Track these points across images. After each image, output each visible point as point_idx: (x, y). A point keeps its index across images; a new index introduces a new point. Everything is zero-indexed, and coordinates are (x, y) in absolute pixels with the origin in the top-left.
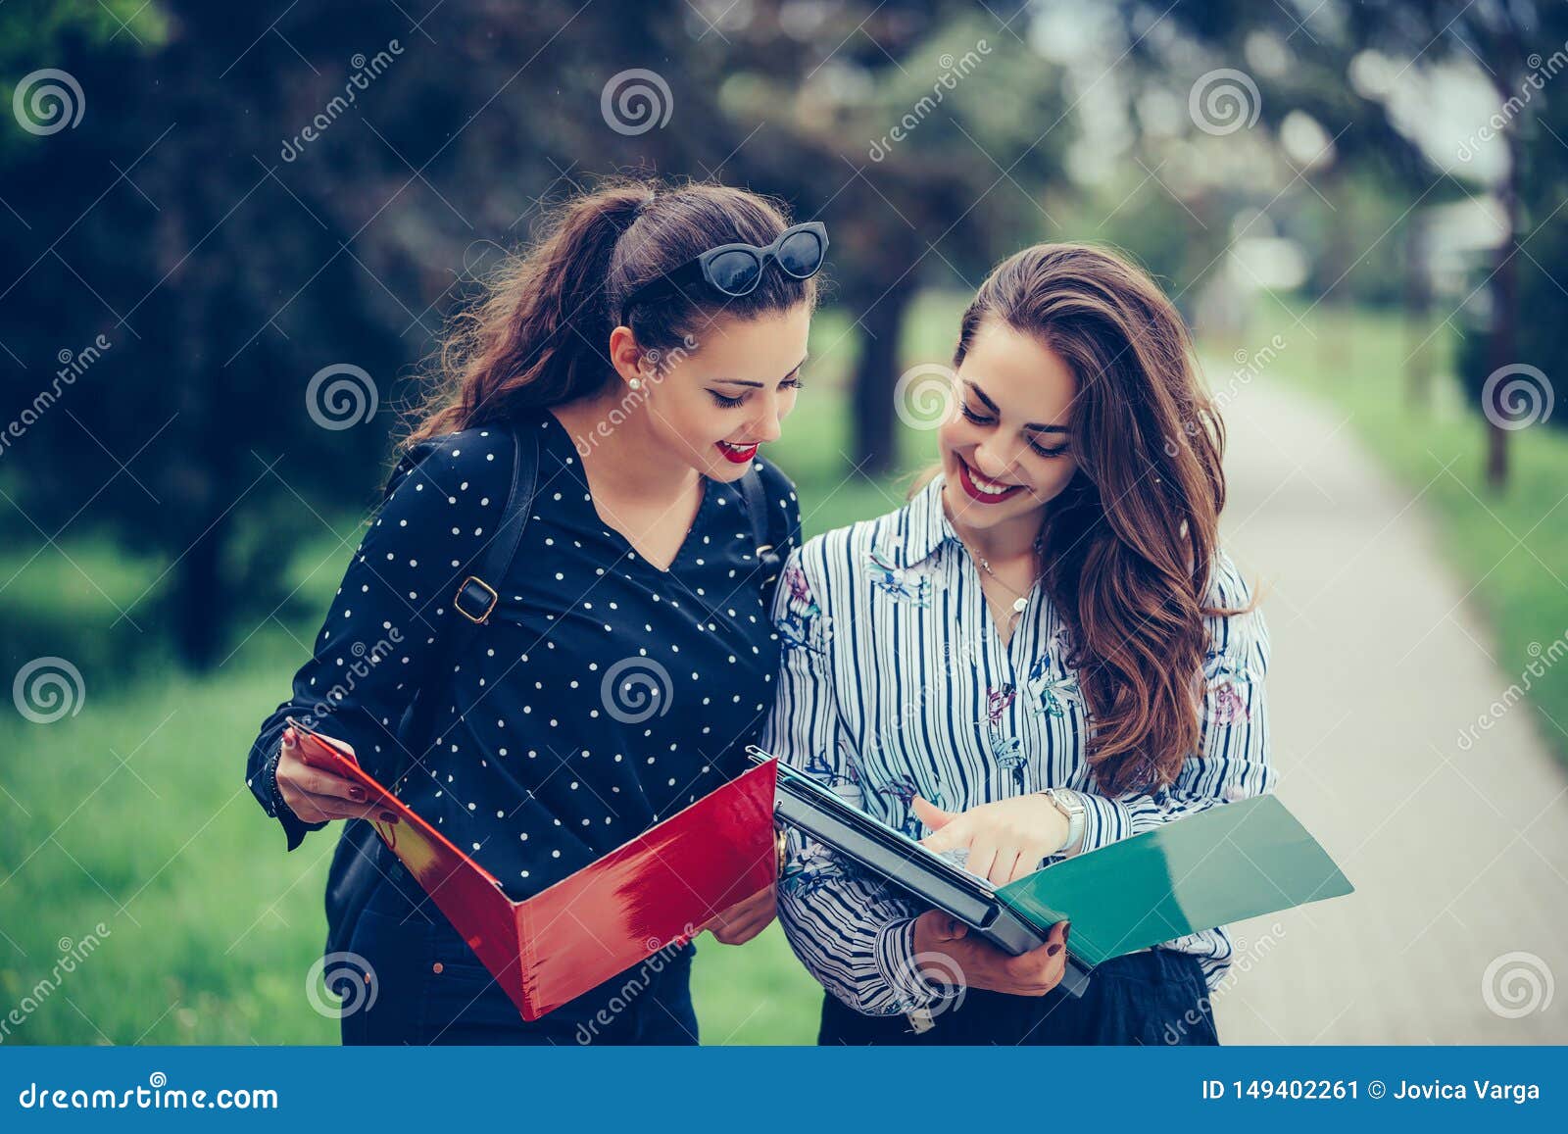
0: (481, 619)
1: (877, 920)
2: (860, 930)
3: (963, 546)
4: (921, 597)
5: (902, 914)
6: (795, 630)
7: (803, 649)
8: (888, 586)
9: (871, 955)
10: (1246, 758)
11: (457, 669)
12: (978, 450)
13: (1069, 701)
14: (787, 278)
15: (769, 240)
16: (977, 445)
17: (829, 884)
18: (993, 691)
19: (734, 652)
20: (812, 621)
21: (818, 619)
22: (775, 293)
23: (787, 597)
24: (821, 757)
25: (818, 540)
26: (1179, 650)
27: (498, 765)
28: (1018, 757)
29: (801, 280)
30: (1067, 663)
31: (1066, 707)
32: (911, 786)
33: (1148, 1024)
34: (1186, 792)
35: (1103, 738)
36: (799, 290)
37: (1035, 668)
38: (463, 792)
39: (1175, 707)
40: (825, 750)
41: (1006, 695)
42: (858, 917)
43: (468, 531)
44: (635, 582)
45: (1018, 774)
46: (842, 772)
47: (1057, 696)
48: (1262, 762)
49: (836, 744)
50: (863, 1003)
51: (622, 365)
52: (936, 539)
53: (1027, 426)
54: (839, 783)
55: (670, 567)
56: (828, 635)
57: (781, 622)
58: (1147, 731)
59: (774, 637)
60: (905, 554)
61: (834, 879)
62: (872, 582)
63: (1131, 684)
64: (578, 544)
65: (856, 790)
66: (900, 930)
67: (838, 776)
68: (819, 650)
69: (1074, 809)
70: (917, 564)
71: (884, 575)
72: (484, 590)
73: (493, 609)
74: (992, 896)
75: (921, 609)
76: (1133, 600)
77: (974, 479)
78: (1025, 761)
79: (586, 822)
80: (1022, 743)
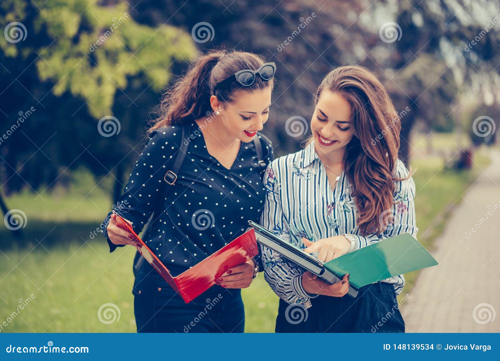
0: (172, 184)
1: (291, 274)
2: (287, 278)
3: (321, 161)
4: (308, 176)
5: (299, 272)
6: (270, 187)
7: (272, 193)
8: (298, 174)
9: (290, 285)
10: (407, 224)
11: (166, 199)
12: (322, 130)
13: (352, 208)
14: (263, 80)
15: (257, 68)
16: (322, 128)
17: (278, 264)
18: (329, 205)
19: (250, 194)
20: (275, 184)
21: (277, 184)
22: (259, 85)
23: (267, 177)
24: (278, 225)
25: (277, 160)
26: (385, 189)
27: (177, 228)
28: (336, 225)
29: (267, 81)
30: (351, 195)
31: (351, 209)
32: (305, 234)
33: (376, 305)
34: (389, 235)
35: (362, 218)
36: (267, 84)
37: (342, 197)
38: (167, 236)
39: (383, 207)
40: (279, 223)
41: (333, 206)
42: (286, 274)
43: (168, 157)
44: (220, 173)
45: (336, 230)
46: (284, 229)
47: (348, 206)
48: (412, 225)
49: (282, 222)
50: (289, 300)
51: (214, 107)
52: (312, 159)
53: (336, 121)
54: (283, 234)
55: (231, 168)
56: (279, 189)
57: (266, 184)
58: (375, 215)
59: (264, 189)
60: (303, 164)
61: (280, 262)
62: (293, 172)
63: (370, 201)
64: (202, 161)
65: (288, 235)
66: (298, 277)
67: (283, 231)
68: (277, 193)
69: (352, 240)
70: (307, 167)
71: (297, 170)
72: (172, 175)
73: (176, 180)
74: (322, 266)
75: (307, 180)
76: (371, 175)
77: (322, 139)
78: (338, 226)
79: (204, 245)
80: (337, 221)
